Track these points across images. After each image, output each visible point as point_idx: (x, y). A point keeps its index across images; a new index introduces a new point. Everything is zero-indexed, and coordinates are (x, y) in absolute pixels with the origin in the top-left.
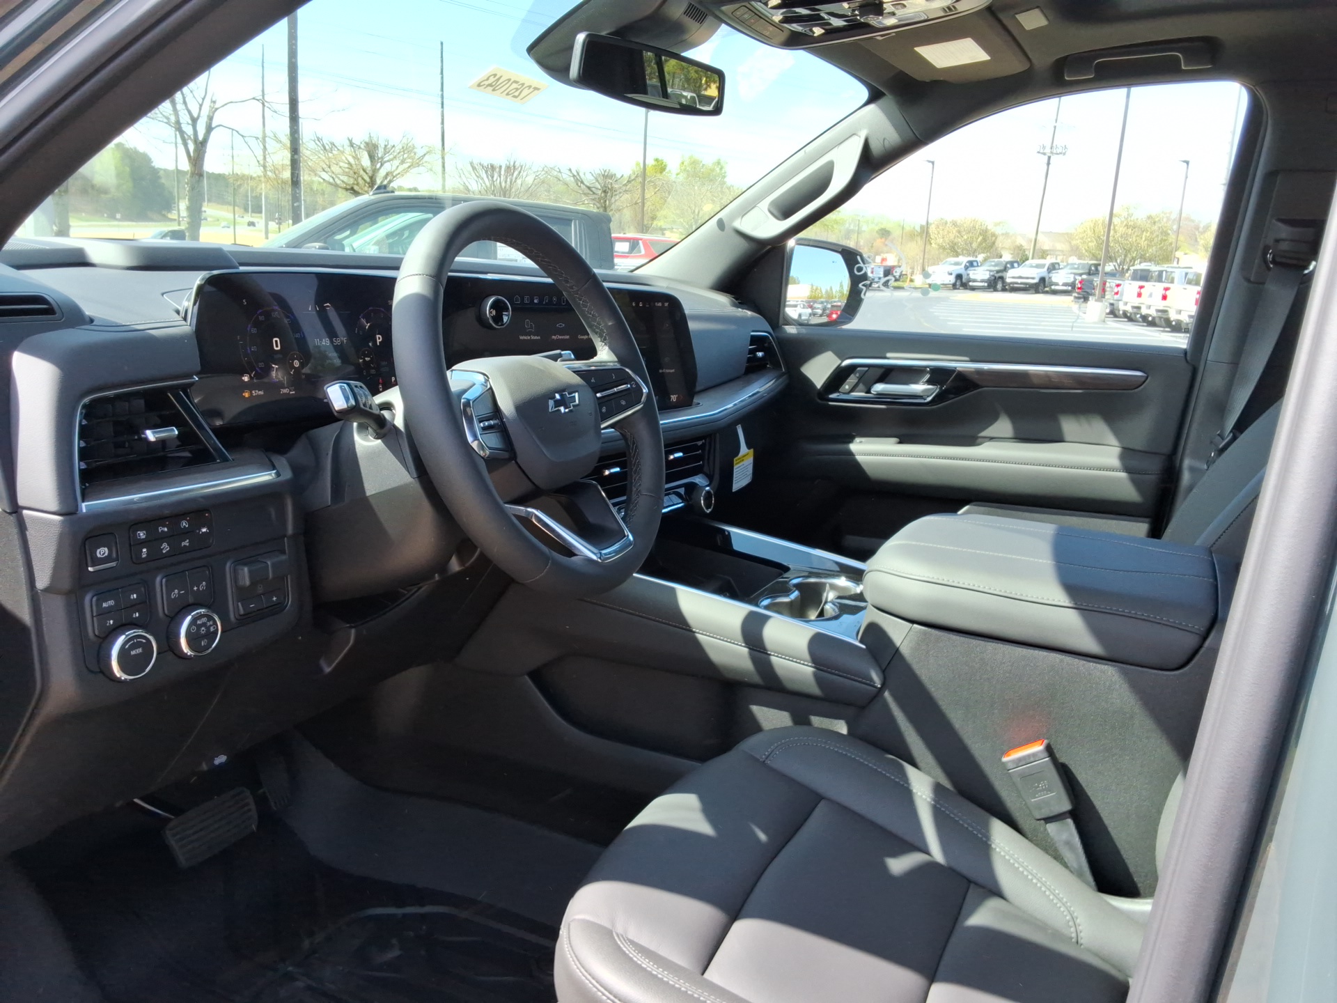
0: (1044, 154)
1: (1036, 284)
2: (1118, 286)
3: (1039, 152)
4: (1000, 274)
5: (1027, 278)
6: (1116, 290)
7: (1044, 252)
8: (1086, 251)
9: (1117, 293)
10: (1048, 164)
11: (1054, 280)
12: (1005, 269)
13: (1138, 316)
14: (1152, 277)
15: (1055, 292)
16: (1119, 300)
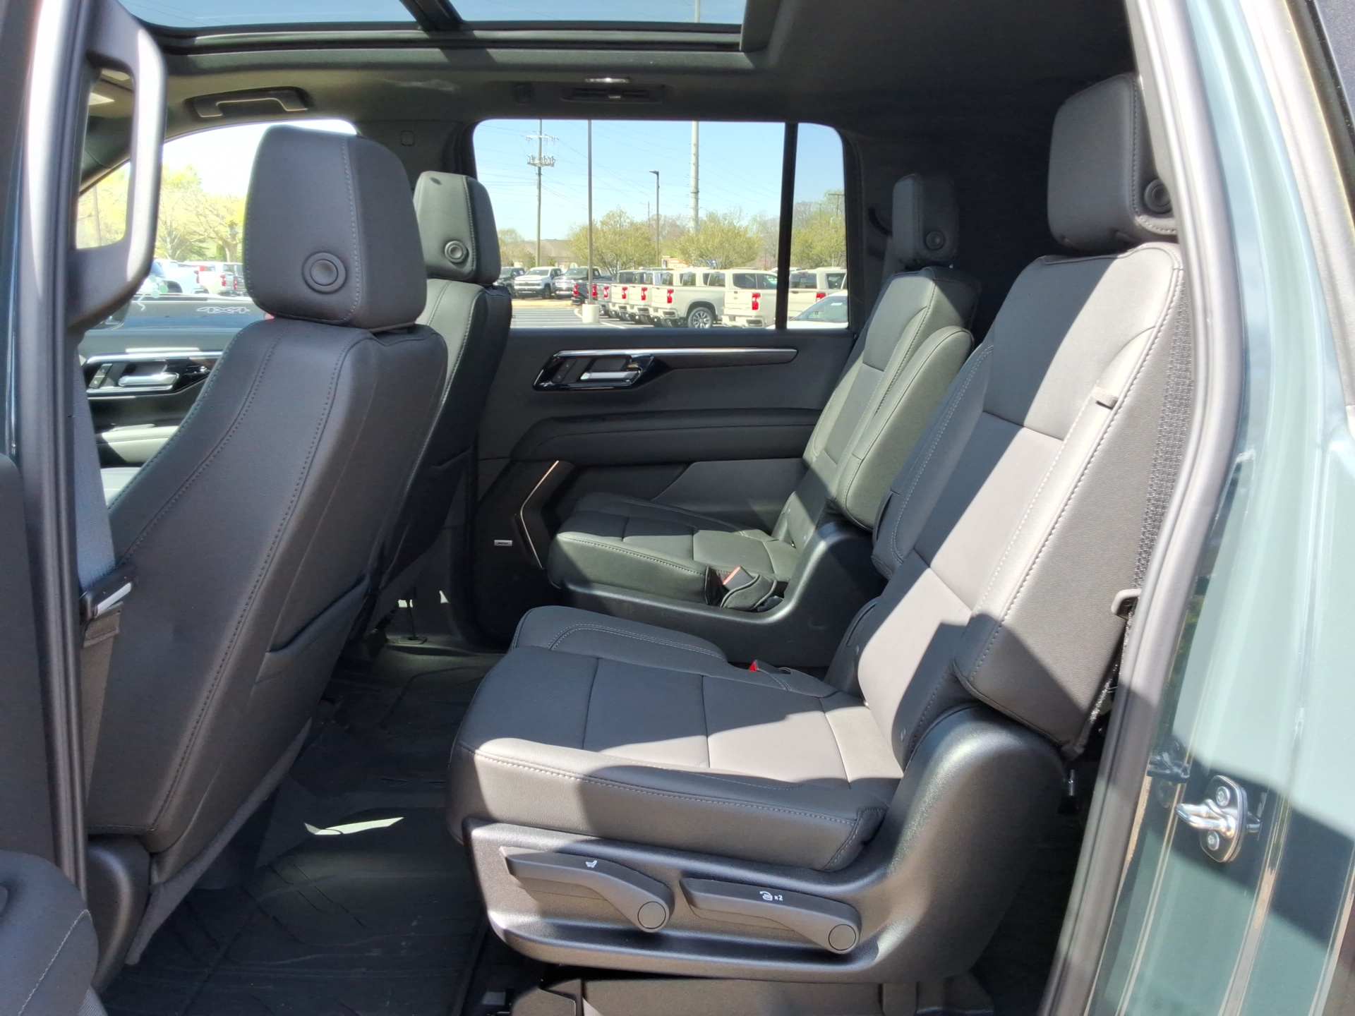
0: (535, 165)
1: (542, 290)
2: (606, 288)
3: (529, 163)
4: (508, 282)
5: (533, 285)
6: (605, 293)
7: (552, 259)
8: (583, 257)
9: (606, 296)
10: (540, 174)
11: (557, 285)
12: (512, 277)
13: (627, 315)
14: (635, 279)
15: (560, 298)
16: (608, 302)
